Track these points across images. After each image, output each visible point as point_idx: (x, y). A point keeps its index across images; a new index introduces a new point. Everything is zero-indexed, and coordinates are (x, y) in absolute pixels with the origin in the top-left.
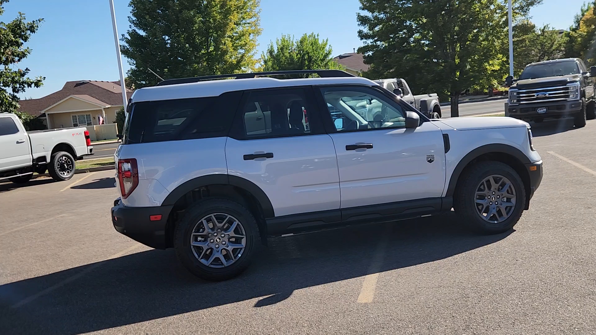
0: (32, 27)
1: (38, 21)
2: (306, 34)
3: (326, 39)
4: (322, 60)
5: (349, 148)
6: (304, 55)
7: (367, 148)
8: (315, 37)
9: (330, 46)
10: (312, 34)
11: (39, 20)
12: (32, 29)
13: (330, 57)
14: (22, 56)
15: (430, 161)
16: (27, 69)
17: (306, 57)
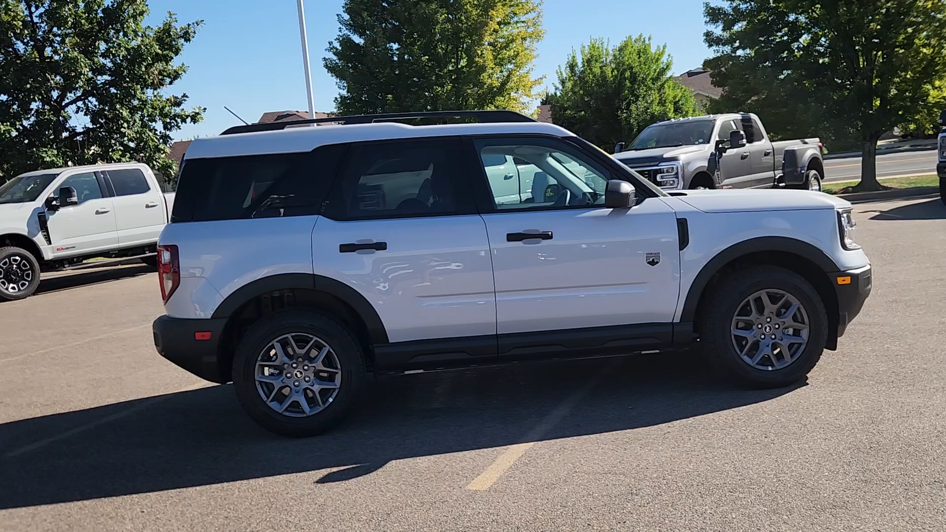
0: (187, 33)
1: (195, 24)
2: (630, 36)
3: (663, 44)
4: (655, 80)
5: (511, 237)
6: (625, 70)
7: (543, 239)
8: (644, 41)
9: (669, 55)
10: (641, 36)
11: (197, 23)
12: (186, 36)
13: (669, 74)
14: (175, 76)
15: (653, 263)
16: (184, 96)
17: (628, 74)
